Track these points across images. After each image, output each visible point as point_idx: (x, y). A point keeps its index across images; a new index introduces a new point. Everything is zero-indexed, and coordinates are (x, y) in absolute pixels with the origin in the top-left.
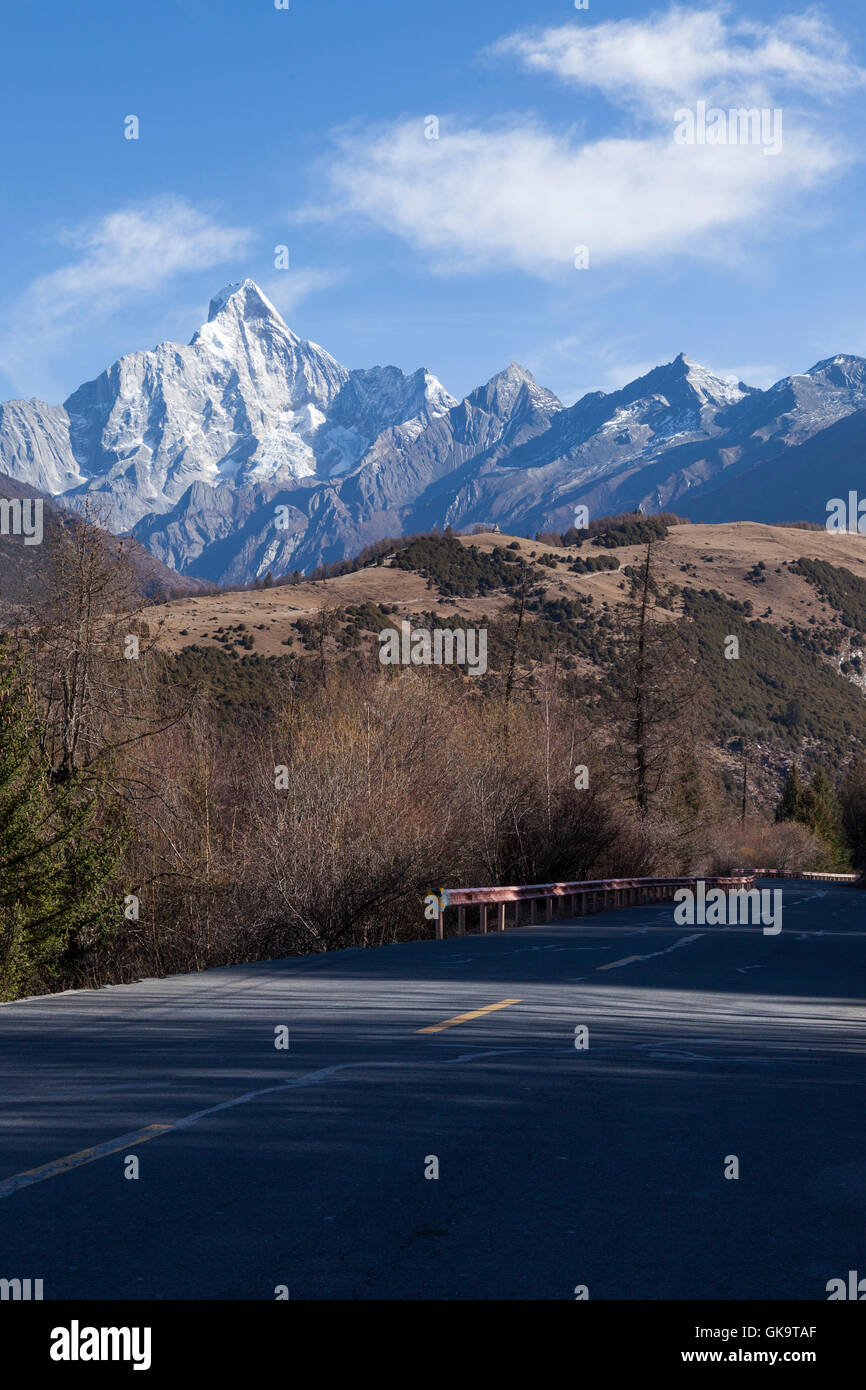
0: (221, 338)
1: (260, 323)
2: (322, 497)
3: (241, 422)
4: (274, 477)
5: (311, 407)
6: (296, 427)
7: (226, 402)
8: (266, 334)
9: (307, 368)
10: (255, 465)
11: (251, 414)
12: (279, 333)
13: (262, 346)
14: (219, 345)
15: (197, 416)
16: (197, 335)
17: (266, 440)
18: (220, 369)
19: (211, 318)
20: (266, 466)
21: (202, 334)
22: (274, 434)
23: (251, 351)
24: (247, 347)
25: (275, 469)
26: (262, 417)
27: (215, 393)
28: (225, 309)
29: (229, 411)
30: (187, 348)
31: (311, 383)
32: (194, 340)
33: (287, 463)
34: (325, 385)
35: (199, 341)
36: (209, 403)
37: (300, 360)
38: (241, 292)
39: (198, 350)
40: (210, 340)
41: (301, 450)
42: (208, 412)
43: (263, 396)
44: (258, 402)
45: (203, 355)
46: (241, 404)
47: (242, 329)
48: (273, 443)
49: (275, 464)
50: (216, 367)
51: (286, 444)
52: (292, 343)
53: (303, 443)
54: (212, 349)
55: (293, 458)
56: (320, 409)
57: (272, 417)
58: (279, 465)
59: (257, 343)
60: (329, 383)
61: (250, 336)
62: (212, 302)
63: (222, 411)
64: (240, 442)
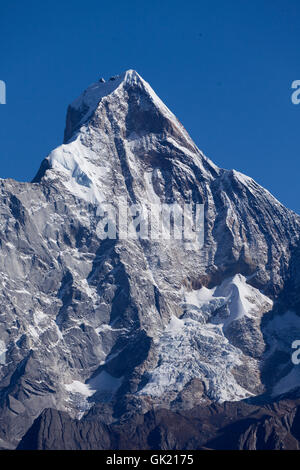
0: (86, 168)
1: (151, 142)
2: (261, 433)
3: (122, 308)
4: (179, 400)
5: (239, 281)
6: (215, 314)
7: (95, 278)
8: (161, 160)
9: (232, 214)
10: (146, 379)
11: (138, 295)
12: (183, 158)
13: (155, 181)
14: (84, 180)
15: (47, 301)
16: (46, 165)
17: (165, 337)
18: (85, 220)
19: (68, 138)
20: (164, 382)
21: (55, 164)
22: (177, 326)
23: (137, 189)
24: (129, 183)
25: (181, 387)
26: (157, 299)
27: (77, 262)
28: (92, 121)
29: (101, 291)
30: (29, 187)
31: (238, 241)
32: (42, 173)
33: (201, 376)
34: (262, 244)
35: (50, 175)
36: (67, 278)
37: (219, 203)
38: (119, 91)
39: (49, 189)
40: (68, 173)
41: (224, 354)
42: (68, 293)
43: (159, 265)
44: (149, 275)
45: (58, 198)
46: (122, 278)
47: (121, 153)
48: (176, 343)
49: (180, 378)
50: (79, 217)
51: (197, 343)
52: (206, 174)
53: (226, 341)
54: (73, 187)
55: (209, 367)
56: (254, 282)
57: (174, 298)
58: (186, 379)
59: (147, 177)
60: (269, 240)
61: (134, 165)
62: (71, 110)
63: (90, 291)
64: (120, 342)
